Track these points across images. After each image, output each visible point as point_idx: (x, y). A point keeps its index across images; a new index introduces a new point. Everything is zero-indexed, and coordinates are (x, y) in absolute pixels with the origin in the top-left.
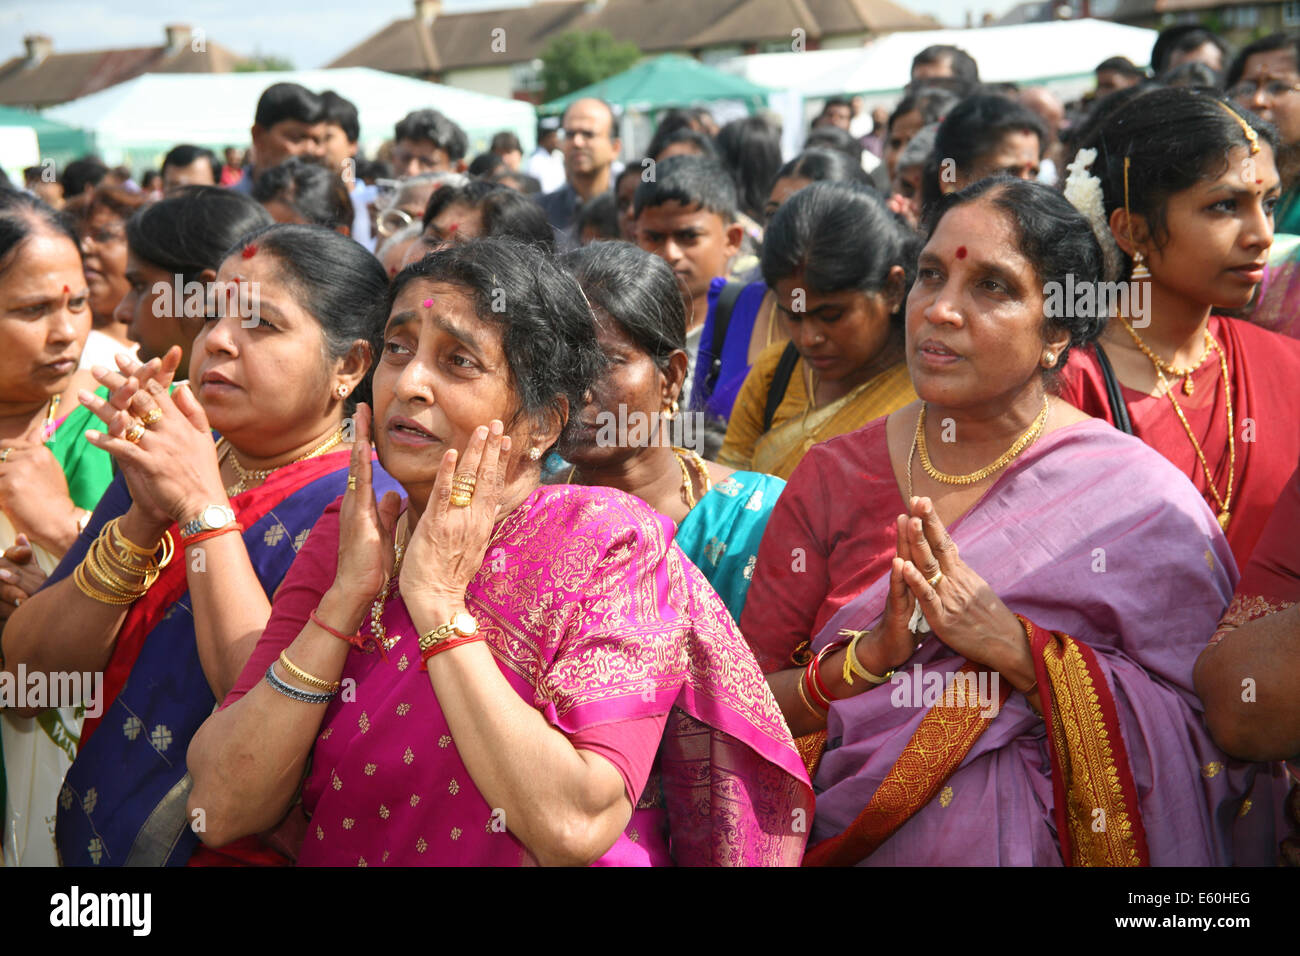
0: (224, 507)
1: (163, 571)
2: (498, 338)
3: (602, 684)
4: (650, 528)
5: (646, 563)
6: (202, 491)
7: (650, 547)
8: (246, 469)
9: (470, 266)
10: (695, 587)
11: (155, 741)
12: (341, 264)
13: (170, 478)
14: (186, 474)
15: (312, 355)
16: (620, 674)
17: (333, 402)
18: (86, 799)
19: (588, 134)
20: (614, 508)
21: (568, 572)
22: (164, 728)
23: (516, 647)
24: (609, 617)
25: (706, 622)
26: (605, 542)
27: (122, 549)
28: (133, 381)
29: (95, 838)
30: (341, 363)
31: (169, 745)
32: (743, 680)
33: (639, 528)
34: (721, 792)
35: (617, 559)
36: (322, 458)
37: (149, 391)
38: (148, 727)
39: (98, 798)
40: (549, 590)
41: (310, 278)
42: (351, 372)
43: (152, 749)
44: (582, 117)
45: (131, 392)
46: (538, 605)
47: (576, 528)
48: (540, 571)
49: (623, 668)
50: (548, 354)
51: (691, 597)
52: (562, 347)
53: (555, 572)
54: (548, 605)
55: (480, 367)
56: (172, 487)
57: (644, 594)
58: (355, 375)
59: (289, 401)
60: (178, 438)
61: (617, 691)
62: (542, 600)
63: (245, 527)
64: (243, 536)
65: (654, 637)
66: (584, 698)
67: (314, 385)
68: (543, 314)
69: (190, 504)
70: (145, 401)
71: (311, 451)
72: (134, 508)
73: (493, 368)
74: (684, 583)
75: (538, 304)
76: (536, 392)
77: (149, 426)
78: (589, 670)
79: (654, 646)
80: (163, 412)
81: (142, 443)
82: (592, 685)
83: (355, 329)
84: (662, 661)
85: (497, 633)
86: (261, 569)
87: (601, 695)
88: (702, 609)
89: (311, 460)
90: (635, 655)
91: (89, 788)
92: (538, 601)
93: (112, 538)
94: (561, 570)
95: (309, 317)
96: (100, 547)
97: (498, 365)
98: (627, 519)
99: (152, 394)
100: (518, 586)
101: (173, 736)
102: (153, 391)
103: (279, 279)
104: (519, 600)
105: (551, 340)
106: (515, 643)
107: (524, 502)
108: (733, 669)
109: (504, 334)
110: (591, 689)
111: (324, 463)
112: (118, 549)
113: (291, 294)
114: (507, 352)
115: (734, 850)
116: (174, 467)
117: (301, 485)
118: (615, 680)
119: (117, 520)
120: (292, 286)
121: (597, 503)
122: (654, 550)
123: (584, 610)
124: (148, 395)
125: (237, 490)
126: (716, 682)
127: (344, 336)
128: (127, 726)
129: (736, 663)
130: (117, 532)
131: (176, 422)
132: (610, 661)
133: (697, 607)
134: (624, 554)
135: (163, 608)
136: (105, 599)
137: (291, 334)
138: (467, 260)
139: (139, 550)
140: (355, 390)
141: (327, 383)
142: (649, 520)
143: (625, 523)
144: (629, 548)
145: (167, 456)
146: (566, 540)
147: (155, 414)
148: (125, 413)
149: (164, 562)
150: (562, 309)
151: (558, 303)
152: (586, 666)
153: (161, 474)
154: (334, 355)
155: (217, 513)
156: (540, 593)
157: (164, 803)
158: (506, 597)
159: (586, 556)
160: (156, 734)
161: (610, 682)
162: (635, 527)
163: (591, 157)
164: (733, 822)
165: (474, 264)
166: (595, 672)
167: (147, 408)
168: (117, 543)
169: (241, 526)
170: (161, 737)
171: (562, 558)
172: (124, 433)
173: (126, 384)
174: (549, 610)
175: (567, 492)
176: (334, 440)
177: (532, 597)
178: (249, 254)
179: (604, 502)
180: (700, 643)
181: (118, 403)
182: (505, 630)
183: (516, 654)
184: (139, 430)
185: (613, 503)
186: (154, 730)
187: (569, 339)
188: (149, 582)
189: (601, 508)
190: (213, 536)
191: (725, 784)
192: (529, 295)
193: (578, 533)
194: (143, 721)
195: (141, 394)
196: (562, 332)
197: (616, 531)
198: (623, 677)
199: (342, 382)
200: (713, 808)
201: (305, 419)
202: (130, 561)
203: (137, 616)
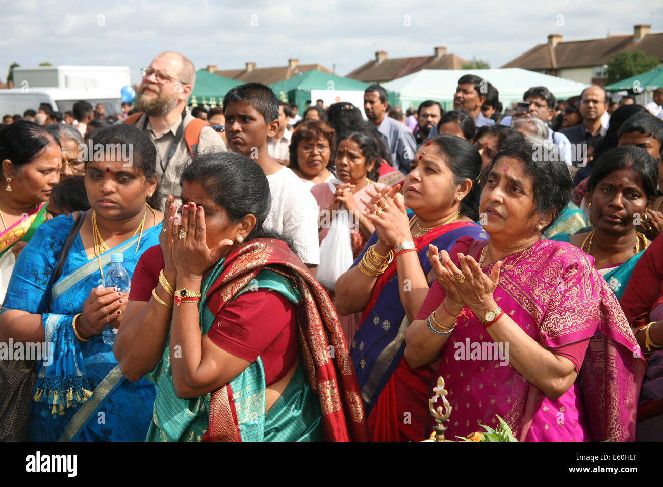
0: (411, 242)
1: (389, 264)
2: (532, 182)
3: (569, 326)
4: (584, 260)
5: (584, 275)
6: (403, 235)
7: (585, 268)
8: (422, 227)
9: (525, 153)
10: (603, 284)
11: (384, 326)
12: (462, 150)
13: (391, 230)
14: (397, 228)
15: (448, 182)
16: (576, 322)
17: (455, 202)
18: (360, 345)
19: (595, 102)
20: (570, 252)
21: (551, 276)
22: (388, 322)
23: (527, 302)
24: (572, 298)
25: (608, 297)
26: (565, 265)
27: (375, 256)
28: (380, 194)
29: (363, 359)
30: (459, 187)
31: (389, 328)
32: (621, 321)
33: (579, 261)
34: (611, 364)
35: (572, 273)
36: (450, 224)
37: (385, 198)
38: (382, 321)
39: (364, 345)
40: (543, 282)
41: (450, 154)
42: (463, 191)
43: (383, 329)
44: (593, 94)
45: (379, 198)
46: (525, 276)
47: (554, 258)
48: (539, 275)
49: (577, 319)
50: (550, 190)
51: (602, 287)
52: (556, 189)
53: (545, 276)
54: (542, 288)
55: (523, 192)
56: (392, 233)
57: (586, 287)
58: (465, 192)
59: (438, 199)
60: (394, 215)
61: (575, 329)
62: (540, 286)
63: (418, 249)
64: (417, 252)
65: (589, 306)
66: (562, 333)
67: (448, 194)
68: (551, 174)
69: (398, 240)
70: (383, 201)
71: (446, 221)
72: (379, 241)
73: (528, 194)
74: (599, 282)
75: (549, 170)
76: (543, 204)
77: (384, 210)
78: (564, 320)
79: (588, 310)
80: (390, 205)
81: (381, 217)
82: (565, 327)
83: (466, 174)
84: (591, 316)
85: (521, 296)
86: (424, 265)
87: (569, 331)
88: (607, 292)
89: (445, 225)
90: (581, 314)
91: (361, 341)
92: (538, 286)
93: (371, 252)
94: (548, 275)
95: (448, 168)
96: (367, 255)
97: (530, 193)
98: (575, 257)
99: (386, 199)
100: (531, 280)
101: (390, 325)
102: (386, 198)
103: (439, 153)
104: (531, 285)
105: (552, 185)
106: (527, 300)
107: (533, 245)
108: (618, 316)
109: (535, 180)
110: (565, 329)
111: (451, 226)
112: (373, 256)
113: (442, 158)
114: (534, 188)
115: (615, 387)
116: (393, 226)
117: (441, 234)
118: (574, 325)
119: (373, 245)
120: (443, 156)
121: (563, 249)
122: (587, 269)
123: (561, 295)
124: (384, 199)
125: (418, 235)
126: (611, 321)
127: (461, 177)
128: (375, 320)
129: (619, 314)
130: (373, 250)
131: (395, 209)
132: (572, 317)
133: (604, 292)
134: (574, 271)
135: (389, 278)
136: (368, 274)
137: (441, 174)
138: (525, 151)
139: (381, 257)
140: (464, 198)
141: (453, 194)
142: (583, 257)
143: (574, 259)
144: (576, 269)
145: (390, 221)
146: (550, 263)
147: (387, 206)
148: (376, 205)
149: (390, 262)
150: (559, 173)
151: (557, 171)
152: (563, 318)
153: (388, 228)
154: (457, 183)
155: (408, 244)
156: (539, 283)
157: (386, 348)
158: (526, 283)
159: (559, 270)
160: (385, 323)
161: (572, 325)
162: (577, 261)
163: (596, 112)
164: (615, 376)
165: (527, 152)
166: (566, 321)
167: (384, 204)
168: (373, 254)
169: (417, 249)
170: (386, 325)
171: (548, 270)
172: (375, 213)
173: (378, 195)
174: (542, 290)
175: (550, 243)
176: (455, 217)
177: (536, 284)
178: (428, 144)
179: (566, 249)
180: (605, 306)
181: (374, 202)
182: (524, 295)
183: (527, 304)
184: (381, 212)
185: (569, 249)
186: (384, 322)
187: (560, 185)
188: (384, 269)
189: (564, 251)
190: (406, 252)
191: (612, 361)
192: (546, 167)
193: (555, 261)
194: (380, 318)
195: (382, 199)
196: (557, 182)
197: (570, 261)
198: (577, 323)
199: (459, 194)
200: (607, 370)
201: (443, 208)
202: (377, 261)
203: (380, 280)
